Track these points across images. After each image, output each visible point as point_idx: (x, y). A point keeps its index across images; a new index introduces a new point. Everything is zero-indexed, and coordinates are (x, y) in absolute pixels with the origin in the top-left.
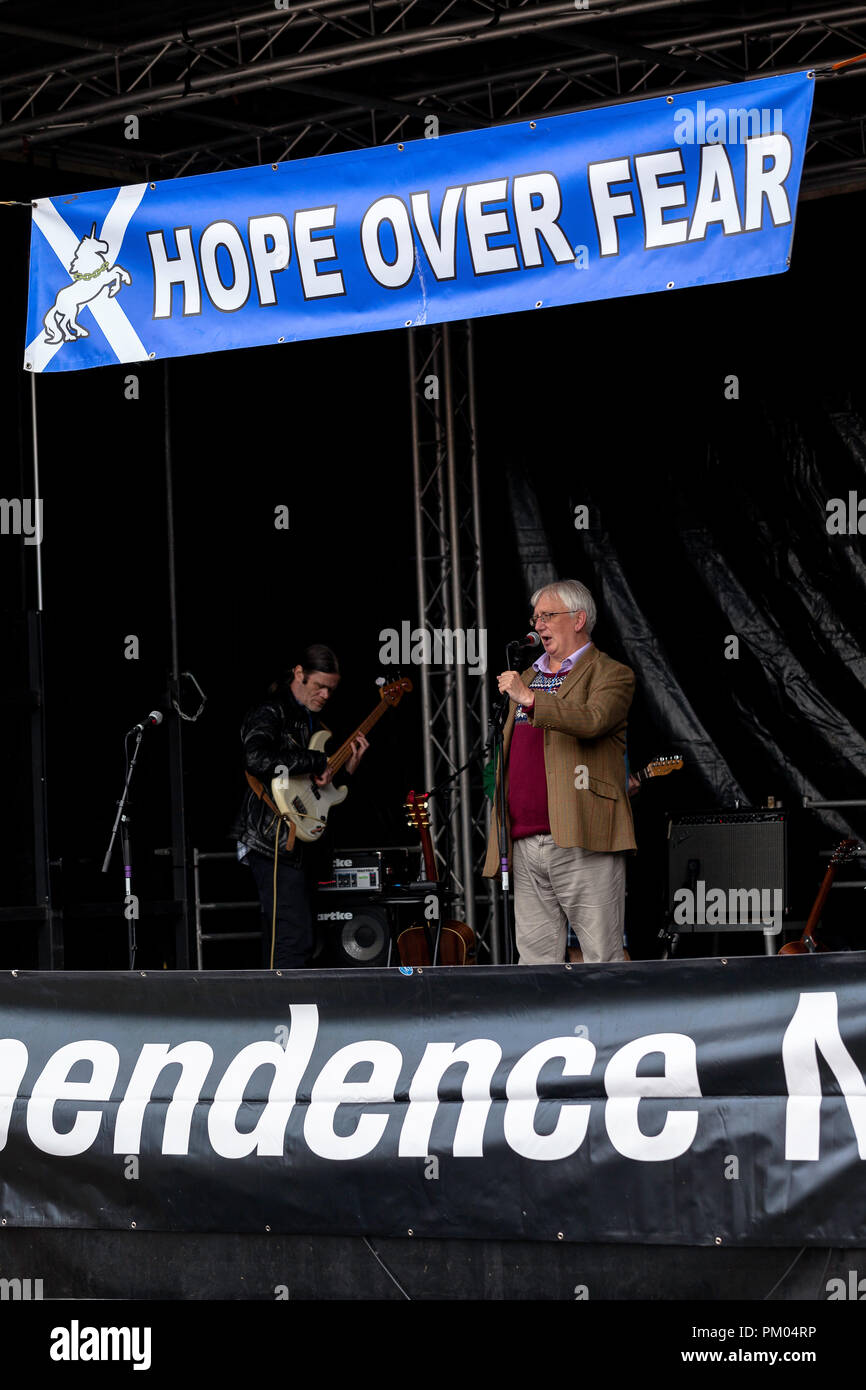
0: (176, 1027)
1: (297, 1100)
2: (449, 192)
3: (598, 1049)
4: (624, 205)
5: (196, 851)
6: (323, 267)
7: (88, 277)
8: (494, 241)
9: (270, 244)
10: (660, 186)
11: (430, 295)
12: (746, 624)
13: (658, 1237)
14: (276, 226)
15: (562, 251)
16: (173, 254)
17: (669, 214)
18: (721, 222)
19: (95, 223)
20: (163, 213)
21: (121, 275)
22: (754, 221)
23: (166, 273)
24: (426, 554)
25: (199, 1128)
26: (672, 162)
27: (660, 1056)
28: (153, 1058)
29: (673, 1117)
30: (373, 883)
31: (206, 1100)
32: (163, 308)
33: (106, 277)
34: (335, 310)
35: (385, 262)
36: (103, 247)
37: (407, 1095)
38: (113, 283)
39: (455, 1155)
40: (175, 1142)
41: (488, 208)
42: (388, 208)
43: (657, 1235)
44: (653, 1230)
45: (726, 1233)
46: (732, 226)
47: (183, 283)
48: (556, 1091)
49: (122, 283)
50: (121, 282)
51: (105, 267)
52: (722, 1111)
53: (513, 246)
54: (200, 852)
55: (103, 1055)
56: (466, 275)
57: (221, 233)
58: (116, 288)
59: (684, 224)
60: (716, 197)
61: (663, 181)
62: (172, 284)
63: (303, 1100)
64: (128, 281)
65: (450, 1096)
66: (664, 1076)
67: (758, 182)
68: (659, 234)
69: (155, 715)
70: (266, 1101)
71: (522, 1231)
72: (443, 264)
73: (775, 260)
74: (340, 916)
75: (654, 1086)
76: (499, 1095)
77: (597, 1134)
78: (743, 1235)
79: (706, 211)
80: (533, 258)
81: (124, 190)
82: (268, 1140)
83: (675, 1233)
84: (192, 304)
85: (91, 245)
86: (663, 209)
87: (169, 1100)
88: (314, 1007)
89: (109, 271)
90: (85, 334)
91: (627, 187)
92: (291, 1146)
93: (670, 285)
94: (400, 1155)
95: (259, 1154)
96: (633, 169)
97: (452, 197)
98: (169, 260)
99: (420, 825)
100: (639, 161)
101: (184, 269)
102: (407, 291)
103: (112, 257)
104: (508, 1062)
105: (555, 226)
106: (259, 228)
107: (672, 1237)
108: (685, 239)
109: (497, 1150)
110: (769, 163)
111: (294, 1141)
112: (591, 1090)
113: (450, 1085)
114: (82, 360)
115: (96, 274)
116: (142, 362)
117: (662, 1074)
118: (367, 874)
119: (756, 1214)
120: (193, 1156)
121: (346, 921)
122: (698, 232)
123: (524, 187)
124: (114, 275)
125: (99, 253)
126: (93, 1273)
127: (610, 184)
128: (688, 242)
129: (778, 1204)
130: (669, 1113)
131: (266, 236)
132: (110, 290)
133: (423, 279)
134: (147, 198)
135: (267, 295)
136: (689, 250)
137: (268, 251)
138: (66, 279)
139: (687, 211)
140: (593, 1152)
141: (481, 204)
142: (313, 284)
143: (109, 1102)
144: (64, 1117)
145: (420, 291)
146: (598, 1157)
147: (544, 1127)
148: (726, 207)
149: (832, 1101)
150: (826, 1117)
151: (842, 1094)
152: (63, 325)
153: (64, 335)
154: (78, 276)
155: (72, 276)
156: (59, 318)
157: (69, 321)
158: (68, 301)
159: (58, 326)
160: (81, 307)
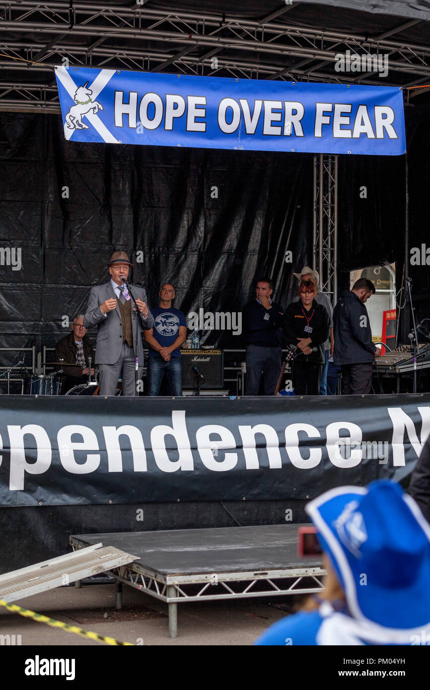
0: (117, 419)
2: (257, 101)
4: (327, 120)
6: (197, 120)
7: (83, 103)
8: (274, 124)
9: (176, 106)
10: (341, 116)
11: (241, 138)
14: (179, 100)
15: (299, 132)
16: (126, 101)
17: (343, 127)
18: (366, 133)
19: (87, 82)
20: (123, 84)
21: (98, 106)
22: (380, 135)
23: (120, 108)
25: (151, 460)
26: (347, 108)
27: (347, 430)
31: (149, 449)
32: (119, 122)
33: (91, 105)
34: (199, 138)
35: (228, 124)
36: (90, 92)
37: (242, 446)
38: (94, 108)
39: (270, 468)
40: (140, 466)
41: (274, 111)
42: (231, 102)
46: (371, 135)
47: (128, 114)
50: (98, 108)
51: (90, 100)
53: (281, 127)
56: (259, 133)
57: (151, 97)
58: (96, 111)
59: (350, 131)
60: (363, 124)
61: (343, 114)
62: (123, 114)
63: (194, 448)
64: (102, 109)
65: (261, 446)
67: (380, 122)
68: (338, 133)
70: (178, 449)
72: (251, 128)
76: (282, 445)
77: (325, 459)
79: (358, 130)
80: (288, 132)
81: (104, 71)
82: (186, 464)
84: (132, 123)
85: (83, 91)
86: (340, 125)
88: (183, 412)
89: (92, 103)
90: (87, 127)
91: (330, 114)
92: (198, 467)
93: (349, 152)
94: (247, 468)
95: (182, 470)
96: (333, 108)
97: (258, 104)
98: (123, 103)
100: (336, 105)
101: (131, 109)
102: (233, 135)
103: (94, 97)
105: (299, 123)
106: (171, 99)
108: (351, 137)
109: (288, 466)
110: (384, 116)
111: (199, 465)
112: (321, 443)
113: (260, 441)
114: (86, 138)
115: (86, 103)
116: (116, 144)
117: (349, 436)
120: (151, 472)
122: (356, 135)
123: (290, 106)
124: (95, 104)
125: (87, 94)
127: (323, 112)
131: (174, 103)
132: (94, 111)
133: (241, 131)
134: (115, 75)
135: (169, 125)
136: (353, 140)
137: (174, 109)
138: (73, 103)
139: (350, 127)
140: (324, 465)
141: (272, 109)
142: (192, 126)
143: (100, 450)
144: (81, 457)
145: (238, 136)
146: (327, 467)
147: (306, 457)
148: (367, 128)
149: (407, 445)
150: (406, 450)
151: (410, 443)
152: (74, 122)
153: (75, 126)
154: (78, 102)
155: (75, 102)
156: (72, 118)
157: (78, 121)
158: (76, 112)
159: (72, 121)
160: (83, 116)
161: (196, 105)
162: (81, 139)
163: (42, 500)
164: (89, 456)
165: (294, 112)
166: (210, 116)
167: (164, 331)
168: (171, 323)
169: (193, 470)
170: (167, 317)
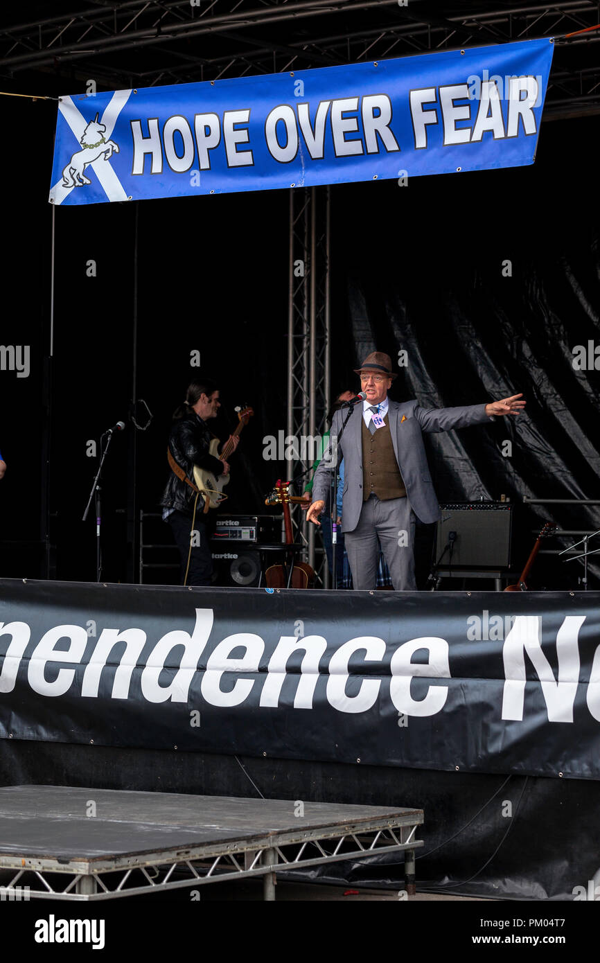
0: (123, 619)
1: (198, 668)
2: (322, 103)
3: (388, 645)
4: (431, 117)
5: (141, 512)
6: (240, 147)
7: (92, 147)
8: (349, 136)
9: (208, 131)
10: (454, 107)
11: (307, 168)
12: (494, 386)
13: (419, 764)
14: (211, 120)
15: (392, 145)
16: (146, 135)
17: (460, 124)
18: (493, 130)
19: (98, 113)
20: (141, 109)
21: (113, 147)
22: (513, 131)
23: (141, 147)
24: (295, 332)
25: (136, 683)
26: (462, 91)
27: (426, 651)
28: (109, 638)
29: (432, 690)
30: (251, 536)
31: (141, 666)
32: (138, 168)
33: (103, 147)
34: (247, 175)
35: (280, 146)
36: (102, 128)
37: (267, 668)
38: (108, 151)
40: (120, 691)
41: (346, 115)
42: (283, 112)
43: (419, 763)
44: (417, 760)
45: (462, 764)
46: (499, 134)
47: (151, 153)
48: (359, 670)
49: (113, 151)
51: (103, 141)
52: (462, 687)
53: (361, 140)
54: (144, 513)
55: (78, 635)
56: (330, 157)
57: (177, 123)
58: (109, 155)
59: (469, 131)
60: (489, 115)
61: (457, 103)
62: (145, 153)
63: (202, 668)
64: (117, 151)
65: (294, 670)
66: (428, 664)
67: (515, 107)
68: (453, 136)
69: (120, 424)
70: (178, 668)
71: (334, 756)
72: (316, 148)
73: (525, 157)
74: (230, 556)
75: (421, 670)
76: (324, 671)
77: (384, 698)
78: (473, 765)
79: (483, 124)
80: (372, 147)
81: (117, 93)
82: (179, 692)
83: (430, 762)
84: (157, 167)
85: (95, 127)
86: (456, 121)
87: (117, 664)
88: (211, 611)
89: (105, 143)
90: (88, 182)
91: (434, 106)
92: (193, 697)
93: (459, 169)
94: (260, 706)
95: (172, 701)
96: (438, 95)
97: (323, 107)
98: (143, 138)
99: (283, 501)
100: (442, 90)
101: (153, 145)
102: (294, 165)
103: (107, 135)
104: (330, 651)
105: (387, 128)
106: (201, 121)
107: (429, 764)
108: (469, 141)
109: (322, 706)
110: (523, 95)
111: (195, 695)
112: (382, 670)
113: (294, 663)
114: (86, 198)
115: (97, 145)
116: (123, 202)
117: (426, 662)
118: (248, 531)
119: (481, 753)
120: (132, 700)
121: (233, 559)
122: (477, 136)
123: (369, 102)
124: (108, 146)
125: (99, 132)
126: (66, 770)
127: (423, 104)
128: (471, 142)
129: (496, 747)
130: (430, 687)
131: (205, 126)
132: (106, 156)
133: (303, 158)
134: (131, 98)
135: (205, 164)
136: (471, 147)
137: (206, 136)
139: (470, 123)
140: (381, 709)
141: (342, 112)
142: (234, 158)
143: (80, 664)
144: (51, 672)
145: (301, 165)
146: (384, 712)
147: (352, 692)
148: (495, 124)
149: (533, 684)
150: (528, 693)
151: (538, 680)
152: (75, 176)
153: (75, 182)
154: (86, 146)
155: (82, 145)
156: (72, 171)
157: (79, 174)
158: (79, 161)
159: (72, 176)
160: (87, 165)
161: (234, 124)
162: (80, 201)
163: (12, 731)
164: (62, 671)
165: (376, 112)
166: (255, 139)
169: (186, 701)
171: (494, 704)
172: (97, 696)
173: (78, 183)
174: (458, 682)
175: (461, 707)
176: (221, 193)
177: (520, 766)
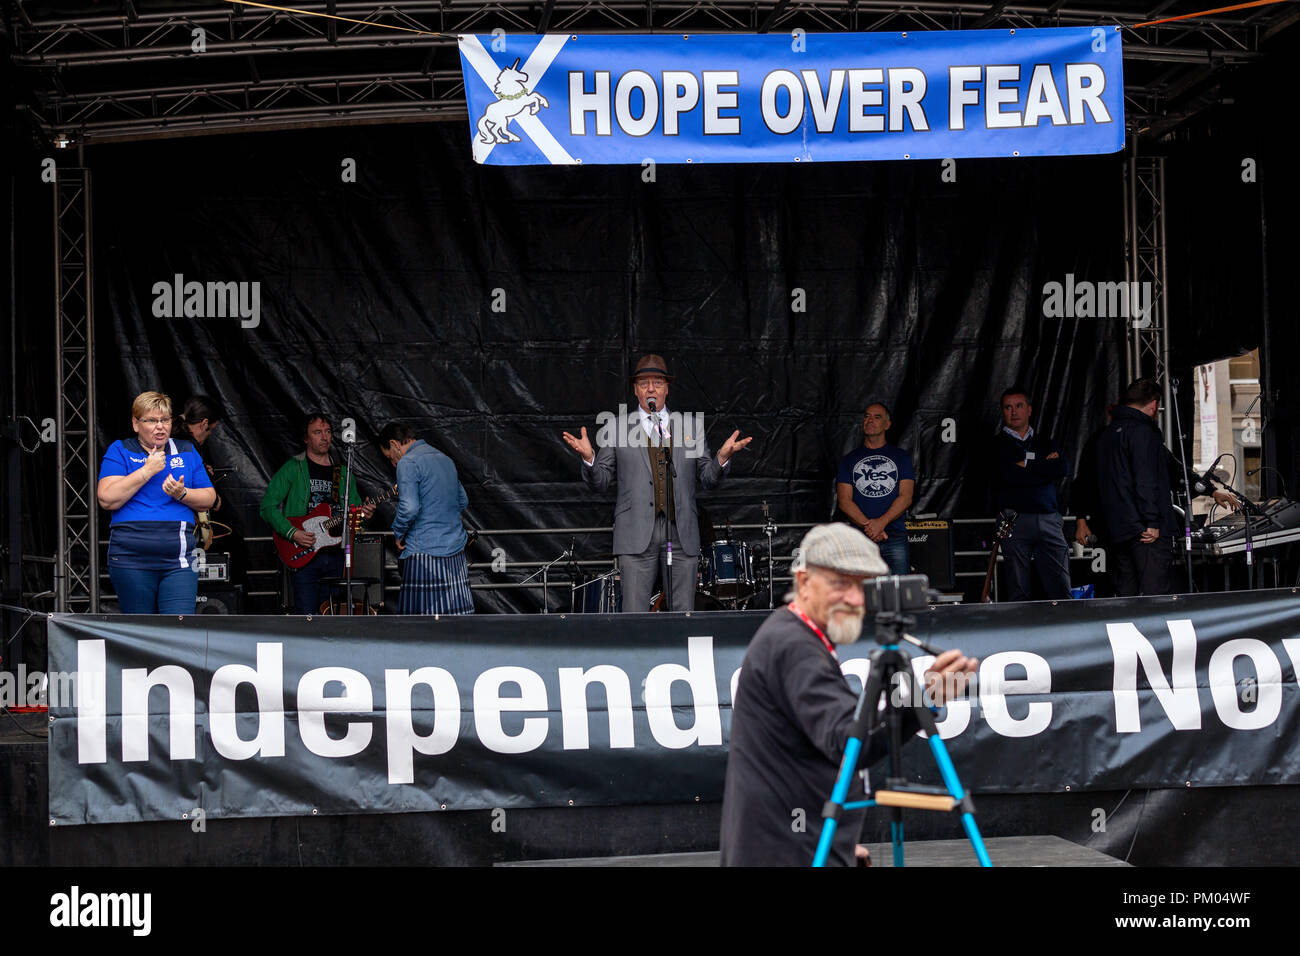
0: (585, 654)
1: (720, 705)
2: (836, 72)
4: (972, 97)
6: (723, 113)
7: (510, 98)
8: (869, 110)
9: (681, 92)
10: (1000, 88)
13: (1022, 788)
14: (686, 79)
15: (920, 122)
16: (590, 88)
17: (1004, 107)
18: (1051, 116)
19: (518, 59)
21: (539, 100)
22: (1077, 117)
23: (579, 102)
25: (642, 726)
26: (1012, 73)
27: (1021, 666)
28: (573, 678)
29: (1034, 707)
32: (578, 126)
33: (526, 100)
34: (730, 145)
35: (778, 115)
36: (523, 77)
38: (533, 104)
40: (622, 739)
41: (868, 87)
42: (785, 78)
44: (1019, 784)
45: (1074, 783)
46: (1059, 119)
47: (595, 111)
50: (540, 105)
51: (524, 91)
52: (1067, 702)
53: (883, 115)
56: (842, 128)
57: (638, 79)
58: (536, 109)
59: (1019, 114)
60: (1043, 99)
61: (1004, 84)
62: (585, 111)
64: (546, 105)
67: (1076, 94)
68: (995, 119)
70: (695, 706)
72: (825, 120)
75: (1017, 686)
77: (977, 721)
78: (1088, 783)
79: (1034, 110)
80: (896, 124)
81: (547, 38)
82: (707, 734)
83: (1036, 785)
84: (604, 127)
85: (510, 75)
86: (1000, 103)
88: (709, 639)
89: (528, 95)
90: (517, 139)
91: (978, 86)
93: (1016, 154)
95: (700, 745)
96: (984, 74)
97: (839, 76)
98: (584, 93)
100: (988, 68)
101: (599, 102)
102: (794, 136)
103: (531, 85)
105: (918, 105)
106: (672, 79)
107: (1035, 787)
108: (1020, 125)
110: (1086, 82)
115: (517, 96)
116: (570, 166)
117: (1025, 678)
119: (1099, 769)
120: (639, 748)
122: (1031, 120)
123: (899, 76)
124: (534, 98)
125: (518, 81)
127: (965, 82)
128: (1023, 126)
129: (1118, 760)
130: (1031, 705)
131: (677, 86)
132: (531, 110)
133: (808, 129)
134: (568, 45)
135: (671, 127)
136: (1024, 131)
137: (678, 97)
138: (492, 97)
139: (1020, 106)
140: (976, 732)
141: (864, 83)
142: (713, 124)
143: (548, 711)
144: (512, 724)
145: (802, 138)
146: (981, 735)
148: (1053, 108)
149: (1145, 693)
150: (1143, 703)
151: (1151, 688)
152: (495, 131)
153: (495, 139)
154: (503, 96)
155: (497, 95)
156: (490, 125)
157: (500, 129)
158: (498, 114)
159: (490, 131)
160: (510, 119)
161: (718, 86)
162: (507, 160)
163: (446, 801)
164: (528, 722)
165: (908, 87)
166: (747, 104)
167: (869, 488)
168: (879, 474)
169: (720, 743)
170: (874, 464)
171: (1107, 717)
172: (587, 747)
173: (500, 140)
174: (1061, 696)
175: (1070, 723)
176: (701, 162)
177: (1144, 779)
